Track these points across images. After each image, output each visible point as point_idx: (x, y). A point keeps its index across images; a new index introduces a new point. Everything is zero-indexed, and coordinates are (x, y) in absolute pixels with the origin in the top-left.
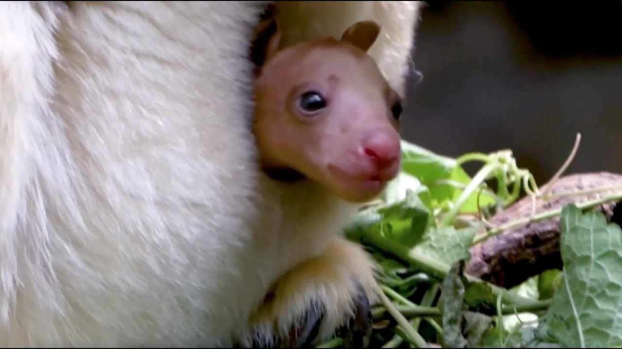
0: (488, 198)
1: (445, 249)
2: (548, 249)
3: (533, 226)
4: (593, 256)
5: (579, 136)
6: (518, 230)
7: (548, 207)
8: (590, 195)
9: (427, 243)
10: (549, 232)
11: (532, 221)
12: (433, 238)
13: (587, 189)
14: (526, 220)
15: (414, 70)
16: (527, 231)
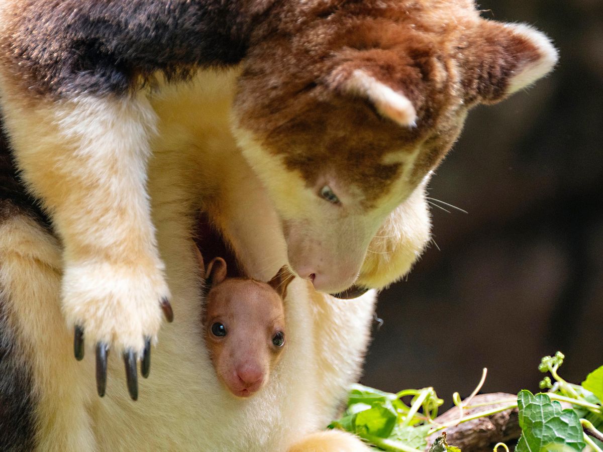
0: (420, 417)
1: (409, 440)
2: (469, 441)
3: (460, 426)
4: (544, 421)
5: (485, 370)
6: (451, 429)
7: (468, 414)
8: (494, 406)
9: (396, 437)
10: (470, 430)
11: (461, 423)
12: (399, 434)
13: (492, 403)
14: (456, 422)
15: (376, 318)
16: (456, 430)
